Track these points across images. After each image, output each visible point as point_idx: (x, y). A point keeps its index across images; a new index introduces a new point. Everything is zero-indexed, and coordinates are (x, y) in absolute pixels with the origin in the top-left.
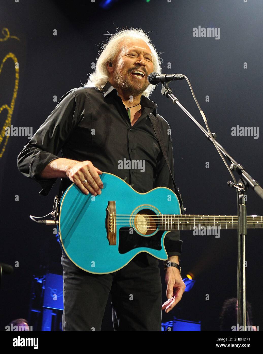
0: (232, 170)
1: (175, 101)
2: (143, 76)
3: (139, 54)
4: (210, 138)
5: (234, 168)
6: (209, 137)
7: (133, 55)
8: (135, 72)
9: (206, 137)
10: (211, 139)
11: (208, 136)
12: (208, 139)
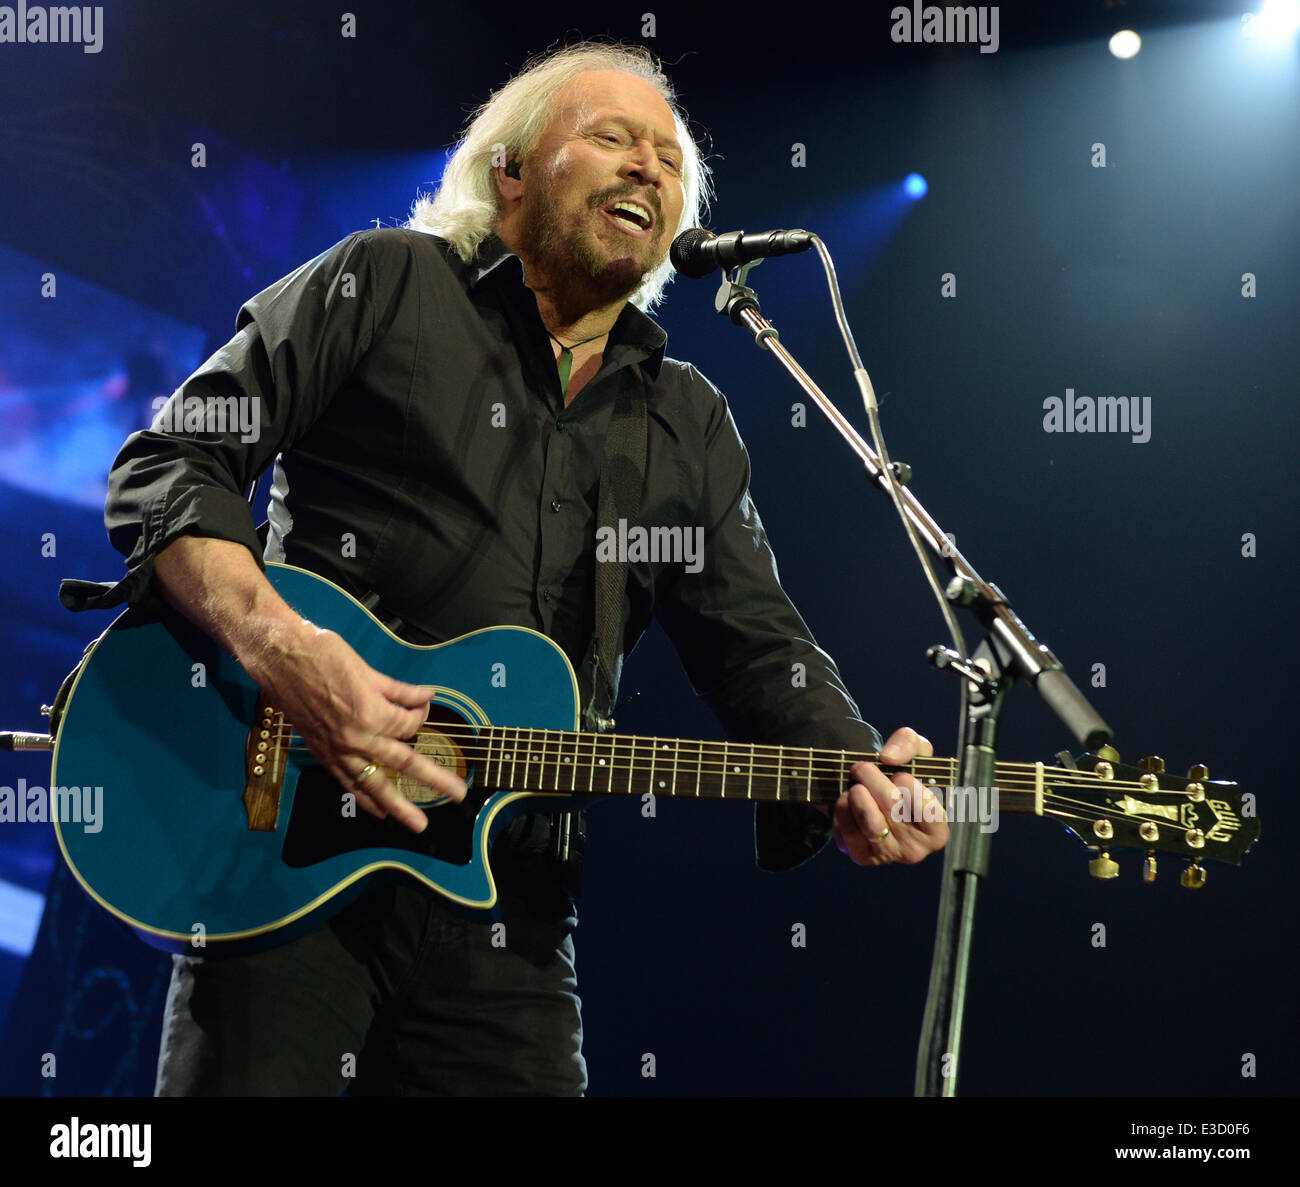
0: (955, 604)
1: (765, 335)
2: (646, 226)
3: (635, 137)
4: (881, 478)
5: (962, 594)
6: (881, 473)
7: (612, 139)
8: (618, 206)
9: (867, 472)
10: (887, 482)
11: (874, 470)
12: (874, 481)
